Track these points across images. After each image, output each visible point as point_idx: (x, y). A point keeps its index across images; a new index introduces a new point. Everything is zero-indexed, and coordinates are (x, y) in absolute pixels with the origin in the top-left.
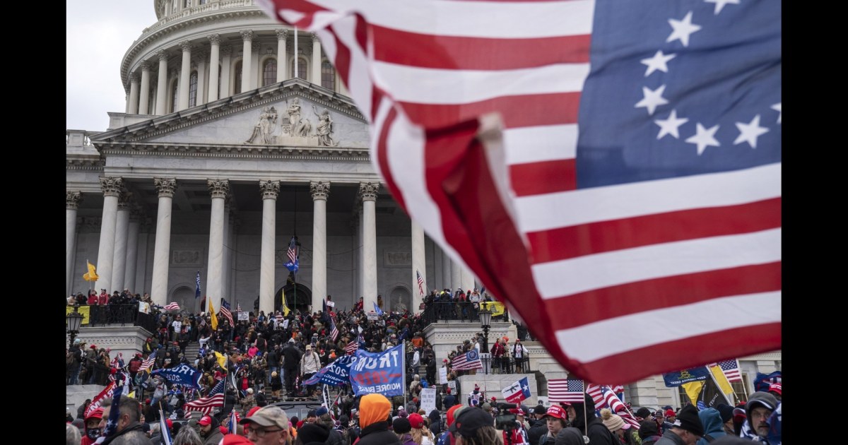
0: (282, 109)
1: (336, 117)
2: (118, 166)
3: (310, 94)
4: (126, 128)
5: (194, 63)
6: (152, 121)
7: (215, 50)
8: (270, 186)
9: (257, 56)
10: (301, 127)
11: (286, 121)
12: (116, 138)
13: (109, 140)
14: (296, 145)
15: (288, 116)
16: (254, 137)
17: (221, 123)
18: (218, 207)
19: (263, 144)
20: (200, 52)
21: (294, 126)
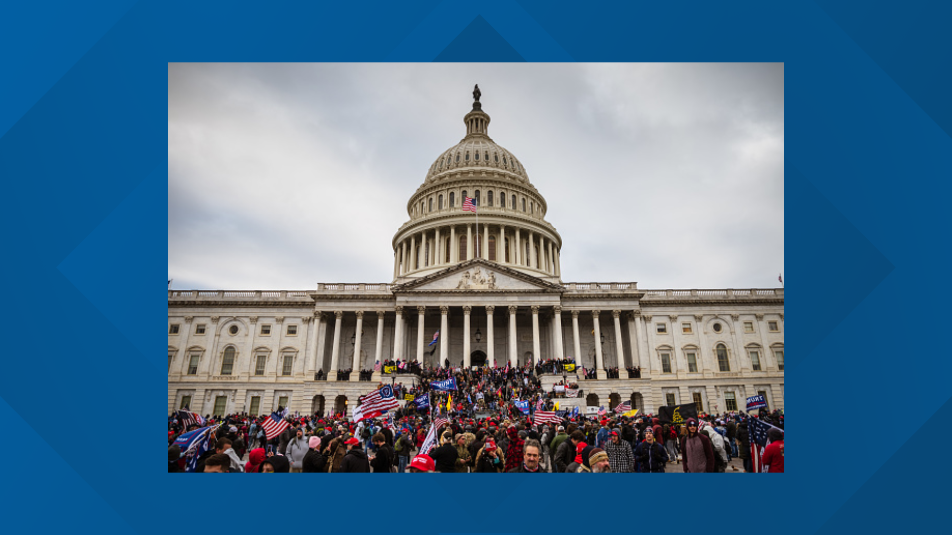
0: (472, 272)
1: (497, 275)
2: (402, 301)
3: (485, 264)
4: (405, 284)
5: (427, 239)
6: (415, 280)
7: (437, 234)
8: (467, 308)
9: (457, 235)
10: (480, 280)
11: (474, 278)
12: (401, 289)
13: (398, 290)
14: (479, 289)
15: (474, 275)
16: (459, 286)
17: (445, 279)
18: (444, 318)
19: (464, 288)
20: (430, 234)
21: (478, 280)
